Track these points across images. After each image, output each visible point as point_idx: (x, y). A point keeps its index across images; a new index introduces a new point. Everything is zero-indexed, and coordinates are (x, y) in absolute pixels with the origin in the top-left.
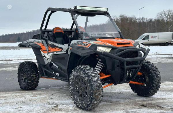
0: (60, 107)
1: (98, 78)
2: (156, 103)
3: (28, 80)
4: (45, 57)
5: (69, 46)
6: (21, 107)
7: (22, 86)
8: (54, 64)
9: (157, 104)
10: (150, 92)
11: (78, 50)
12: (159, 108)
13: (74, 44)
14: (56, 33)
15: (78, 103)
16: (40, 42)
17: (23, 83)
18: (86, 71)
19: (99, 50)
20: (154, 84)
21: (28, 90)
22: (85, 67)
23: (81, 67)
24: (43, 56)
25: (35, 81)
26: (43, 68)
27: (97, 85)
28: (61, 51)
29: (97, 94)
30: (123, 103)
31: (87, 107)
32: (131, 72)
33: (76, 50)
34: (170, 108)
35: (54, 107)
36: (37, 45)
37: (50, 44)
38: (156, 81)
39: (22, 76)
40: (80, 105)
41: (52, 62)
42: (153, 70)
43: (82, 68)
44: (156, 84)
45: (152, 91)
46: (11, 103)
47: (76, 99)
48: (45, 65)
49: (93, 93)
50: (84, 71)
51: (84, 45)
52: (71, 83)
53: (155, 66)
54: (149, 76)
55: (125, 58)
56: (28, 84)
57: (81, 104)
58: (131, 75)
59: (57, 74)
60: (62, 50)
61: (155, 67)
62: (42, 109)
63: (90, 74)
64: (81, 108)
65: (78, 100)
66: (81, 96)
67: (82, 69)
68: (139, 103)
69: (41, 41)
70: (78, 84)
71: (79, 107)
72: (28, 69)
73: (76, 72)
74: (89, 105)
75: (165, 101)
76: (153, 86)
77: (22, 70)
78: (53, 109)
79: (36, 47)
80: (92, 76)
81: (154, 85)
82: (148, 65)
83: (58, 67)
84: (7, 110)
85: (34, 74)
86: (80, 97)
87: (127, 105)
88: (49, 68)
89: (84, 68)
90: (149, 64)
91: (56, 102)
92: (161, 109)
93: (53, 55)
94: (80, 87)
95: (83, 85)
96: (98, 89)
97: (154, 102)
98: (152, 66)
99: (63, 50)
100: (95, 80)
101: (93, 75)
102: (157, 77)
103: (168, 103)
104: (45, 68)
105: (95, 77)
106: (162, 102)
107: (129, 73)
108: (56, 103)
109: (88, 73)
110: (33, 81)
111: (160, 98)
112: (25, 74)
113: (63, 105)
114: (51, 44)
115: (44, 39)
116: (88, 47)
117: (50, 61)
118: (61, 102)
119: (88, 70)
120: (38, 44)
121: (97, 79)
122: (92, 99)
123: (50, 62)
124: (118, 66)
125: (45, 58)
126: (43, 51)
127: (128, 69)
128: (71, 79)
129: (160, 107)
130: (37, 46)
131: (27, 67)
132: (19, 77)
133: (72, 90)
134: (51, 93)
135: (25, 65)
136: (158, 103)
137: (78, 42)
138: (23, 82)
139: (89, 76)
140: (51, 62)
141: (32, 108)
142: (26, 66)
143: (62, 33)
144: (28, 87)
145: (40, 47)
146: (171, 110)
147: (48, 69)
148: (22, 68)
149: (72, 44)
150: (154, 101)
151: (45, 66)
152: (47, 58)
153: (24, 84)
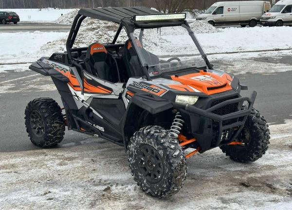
0: (115, 190)
1: (180, 150)
2: (263, 177)
3: (47, 133)
4: (78, 97)
5: (124, 87)
6: (50, 192)
7: (35, 140)
8: (94, 111)
9: (264, 180)
10: (252, 158)
11: (144, 100)
12: (269, 189)
13: (134, 86)
14: (94, 54)
15: (145, 186)
16: (67, 70)
17: (37, 135)
18: (159, 139)
19: (178, 102)
20: (259, 145)
21: (46, 148)
22: (158, 131)
23: (150, 131)
24: (73, 94)
25: (58, 133)
26: (75, 116)
27: (180, 163)
28: (110, 94)
29: (179, 177)
30: (212, 178)
31: (161, 194)
32: (227, 134)
33: (140, 99)
34: (287, 190)
35: (104, 190)
36: (61, 74)
37: (88, 78)
38: (263, 141)
39: (33, 122)
40: (149, 190)
41: (91, 108)
42: (258, 124)
43: (152, 132)
44: (262, 146)
45: (255, 156)
46: (29, 181)
47: (142, 179)
48: (78, 110)
49: (172, 177)
50: (157, 139)
51: (153, 91)
52: (132, 154)
53: (261, 116)
54: (251, 133)
55: (221, 115)
56: (47, 138)
57: (150, 188)
58: (227, 137)
59: (102, 129)
60: (111, 92)
61: (262, 119)
62: (85, 195)
63: (167, 144)
64: (150, 194)
65: (145, 181)
66: (150, 175)
67: (153, 135)
68: (236, 177)
69: (67, 68)
70: (144, 155)
71: (147, 192)
72: (46, 115)
73: (142, 137)
74: (164, 192)
75: (276, 172)
76: (258, 149)
77: (34, 113)
78: (103, 195)
79: (60, 79)
80: (171, 149)
81: (260, 147)
82: (251, 115)
83: (102, 118)
84: (29, 199)
85: (57, 123)
86: (148, 177)
87: (219, 183)
88: (86, 116)
89: (157, 134)
90: (253, 114)
91: (104, 177)
92: (273, 192)
93: (94, 98)
94: (149, 161)
95: (153, 160)
96: (180, 170)
97: (259, 175)
98: (256, 116)
99: (113, 93)
100: (175, 155)
101: (173, 146)
102: (264, 134)
103: (281, 176)
104: (77, 116)
105: (175, 150)
106: (271, 174)
107: (225, 134)
108: (105, 181)
109: (164, 143)
110: (55, 134)
111: (266, 166)
112: (40, 120)
113: (117, 184)
114: (91, 79)
115: (73, 65)
116: (161, 96)
117: (87, 105)
118: (111, 178)
119: (163, 138)
120: (62, 72)
121: (179, 153)
122: (170, 184)
123: (87, 107)
124: (209, 127)
125: (76, 97)
126: (74, 87)
127: (224, 131)
128: (132, 146)
129: (270, 186)
130: (62, 77)
131: (44, 111)
132: (28, 124)
133: (133, 164)
134: (89, 156)
135: (40, 106)
136: (266, 177)
137: (141, 83)
138: (35, 133)
139: (165, 149)
140: (89, 108)
141: (69, 193)
142: (43, 109)
143: (104, 52)
144: (47, 144)
145: (68, 78)
146: (288, 194)
147: (82, 117)
148: (33, 110)
149: (129, 85)
150: (258, 172)
151: (76, 111)
152: (81, 100)
153: (40, 137)
